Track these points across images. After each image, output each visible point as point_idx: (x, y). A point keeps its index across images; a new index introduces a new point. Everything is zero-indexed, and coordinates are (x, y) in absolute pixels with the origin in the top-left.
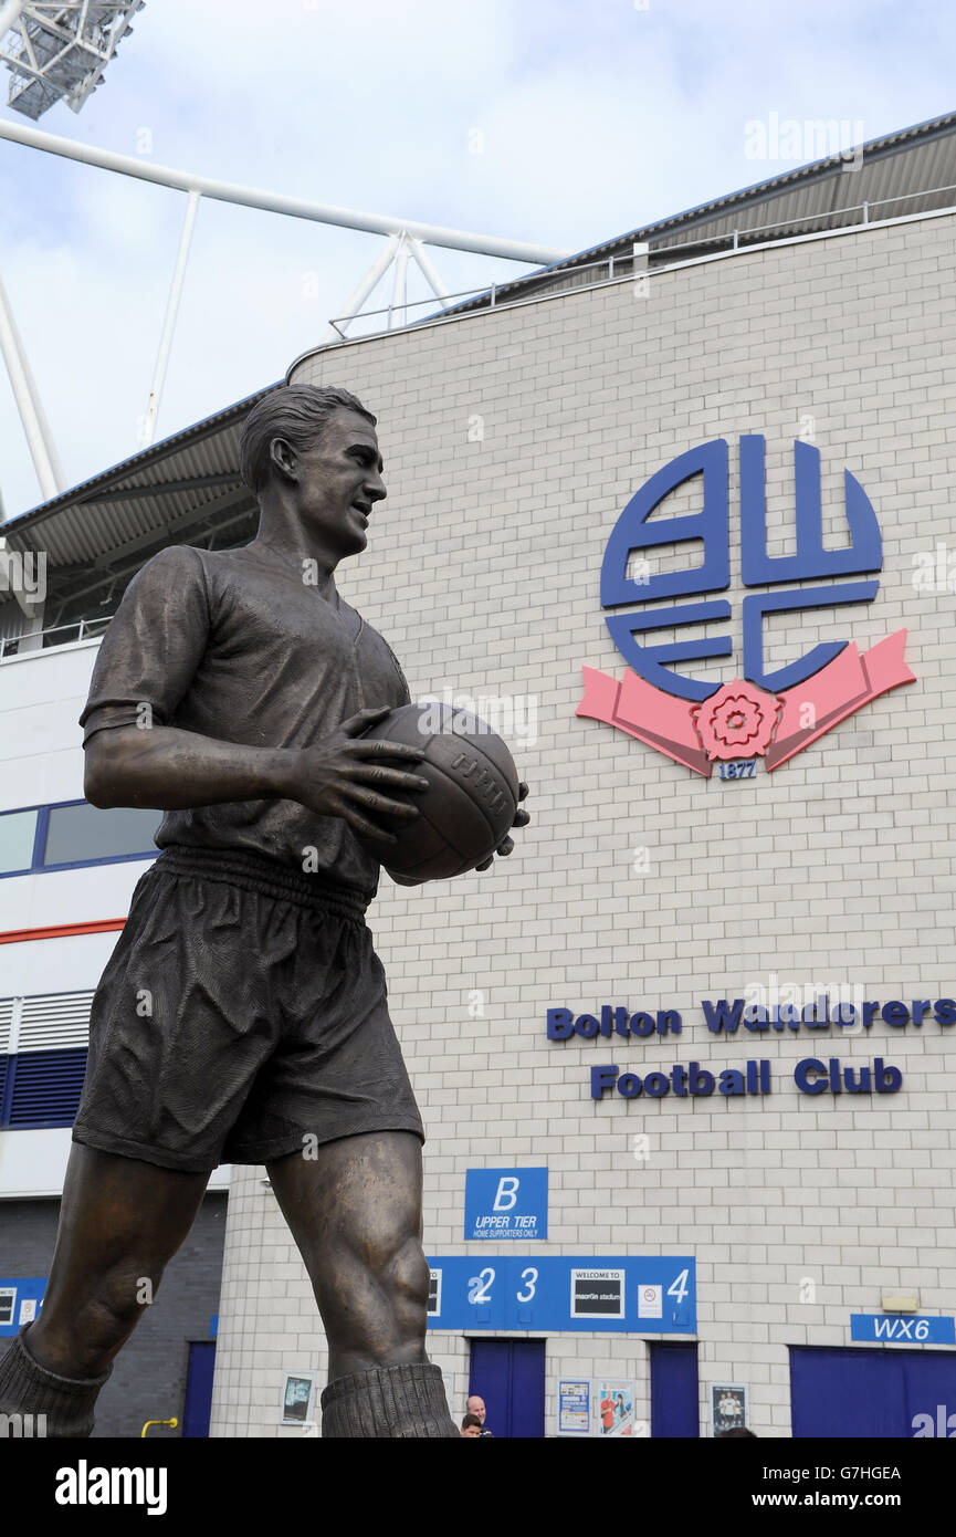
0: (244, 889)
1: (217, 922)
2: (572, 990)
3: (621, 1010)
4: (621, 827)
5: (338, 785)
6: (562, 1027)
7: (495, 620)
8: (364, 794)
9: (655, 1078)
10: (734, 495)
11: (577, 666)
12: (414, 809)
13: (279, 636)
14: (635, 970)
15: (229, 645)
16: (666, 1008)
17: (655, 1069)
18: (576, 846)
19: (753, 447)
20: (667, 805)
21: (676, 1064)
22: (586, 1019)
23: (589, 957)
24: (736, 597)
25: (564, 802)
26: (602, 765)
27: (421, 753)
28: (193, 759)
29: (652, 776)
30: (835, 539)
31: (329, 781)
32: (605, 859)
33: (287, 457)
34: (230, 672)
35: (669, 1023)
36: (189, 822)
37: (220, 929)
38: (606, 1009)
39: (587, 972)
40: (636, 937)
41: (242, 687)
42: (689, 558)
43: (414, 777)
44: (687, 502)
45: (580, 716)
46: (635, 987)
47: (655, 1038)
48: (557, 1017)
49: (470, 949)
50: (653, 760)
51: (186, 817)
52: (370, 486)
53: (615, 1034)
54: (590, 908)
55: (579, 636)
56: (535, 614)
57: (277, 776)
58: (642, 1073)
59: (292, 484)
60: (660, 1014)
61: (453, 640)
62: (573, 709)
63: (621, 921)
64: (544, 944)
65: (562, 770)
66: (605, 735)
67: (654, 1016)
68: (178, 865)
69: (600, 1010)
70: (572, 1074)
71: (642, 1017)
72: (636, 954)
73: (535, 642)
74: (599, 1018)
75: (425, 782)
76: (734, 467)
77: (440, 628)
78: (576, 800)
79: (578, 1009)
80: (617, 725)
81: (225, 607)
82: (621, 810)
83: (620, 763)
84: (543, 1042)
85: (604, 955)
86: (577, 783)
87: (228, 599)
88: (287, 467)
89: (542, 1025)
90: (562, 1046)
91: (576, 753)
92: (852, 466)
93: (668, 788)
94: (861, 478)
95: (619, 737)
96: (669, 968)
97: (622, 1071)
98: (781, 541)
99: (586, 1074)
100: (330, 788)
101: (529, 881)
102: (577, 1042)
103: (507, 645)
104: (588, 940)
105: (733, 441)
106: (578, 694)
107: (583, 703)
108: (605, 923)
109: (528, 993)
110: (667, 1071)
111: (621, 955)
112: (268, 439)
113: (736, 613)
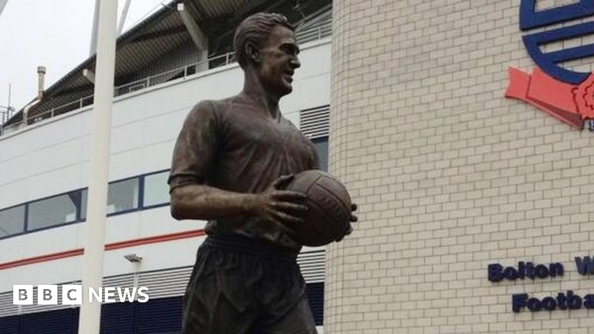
0: (240, 253)
1: (228, 267)
2: (502, 253)
3: (529, 264)
4: (531, 161)
5: (271, 210)
6: (496, 274)
7: (457, 42)
9: (547, 299)
11: (506, 66)
12: (302, 220)
14: (538, 242)
16: (555, 261)
17: (548, 295)
18: (505, 173)
20: (557, 147)
21: (560, 292)
22: (510, 269)
23: (512, 235)
25: (497, 148)
26: (520, 125)
27: (305, 196)
29: (548, 130)
32: (521, 180)
33: (253, 52)
35: (556, 270)
37: (230, 270)
38: (521, 264)
39: (510, 244)
40: (538, 223)
43: (302, 206)
45: (507, 97)
46: (537, 251)
47: (549, 279)
48: (493, 269)
49: (445, 233)
50: (550, 121)
52: (292, 62)
53: (526, 277)
54: (511, 208)
55: (506, 48)
56: (481, 36)
58: (541, 297)
59: (257, 65)
60: (551, 265)
61: (433, 55)
62: (502, 93)
63: (529, 214)
64: (487, 229)
65: (496, 130)
66: (521, 107)
67: (548, 266)
69: (517, 264)
70: (502, 299)
71: (541, 267)
72: (537, 232)
73: (481, 54)
74: (517, 268)
77: (426, 48)
78: (504, 146)
79: (506, 264)
80: (529, 100)
81: (225, 128)
82: (529, 151)
83: (530, 123)
84: (487, 282)
85: (520, 234)
86: (504, 137)
87: (227, 124)
88: (254, 57)
89: (485, 273)
90: (496, 284)
91: (505, 119)
93: (558, 137)
95: (529, 108)
96: (556, 240)
97: (530, 296)
99: (510, 299)
100: (267, 212)
101: (478, 194)
102: (505, 282)
103: (465, 56)
104: (512, 226)
106: (506, 84)
107: (509, 90)
108: (521, 216)
109: (479, 256)
110: (555, 296)
111: (529, 233)
112: (244, 43)
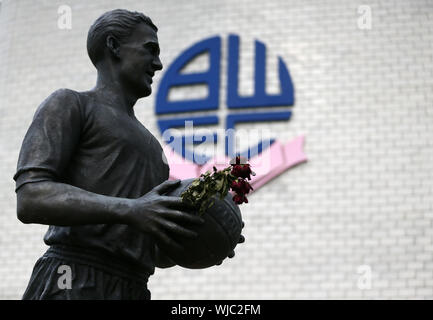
0: (96, 269)
1: (82, 285)
5: (156, 219)
8: (170, 224)
10: (224, 63)
12: (196, 234)
13: (115, 139)
15: (90, 141)
19: (234, 41)
24: (223, 113)
28: (77, 201)
30: (273, 87)
31: (152, 217)
33: (115, 45)
34: (90, 156)
36: (68, 233)
37: (83, 289)
41: (96, 164)
42: (200, 93)
44: (201, 65)
51: (67, 230)
52: (155, 63)
57: (121, 212)
59: (117, 60)
68: (61, 254)
75: (203, 221)
76: (225, 50)
81: (89, 121)
87: (91, 117)
88: (115, 51)
92: (282, 53)
94: (286, 60)
98: (247, 87)
100: (151, 220)
105: (224, 37)
112: (105, 36)
113: (223, 121)
